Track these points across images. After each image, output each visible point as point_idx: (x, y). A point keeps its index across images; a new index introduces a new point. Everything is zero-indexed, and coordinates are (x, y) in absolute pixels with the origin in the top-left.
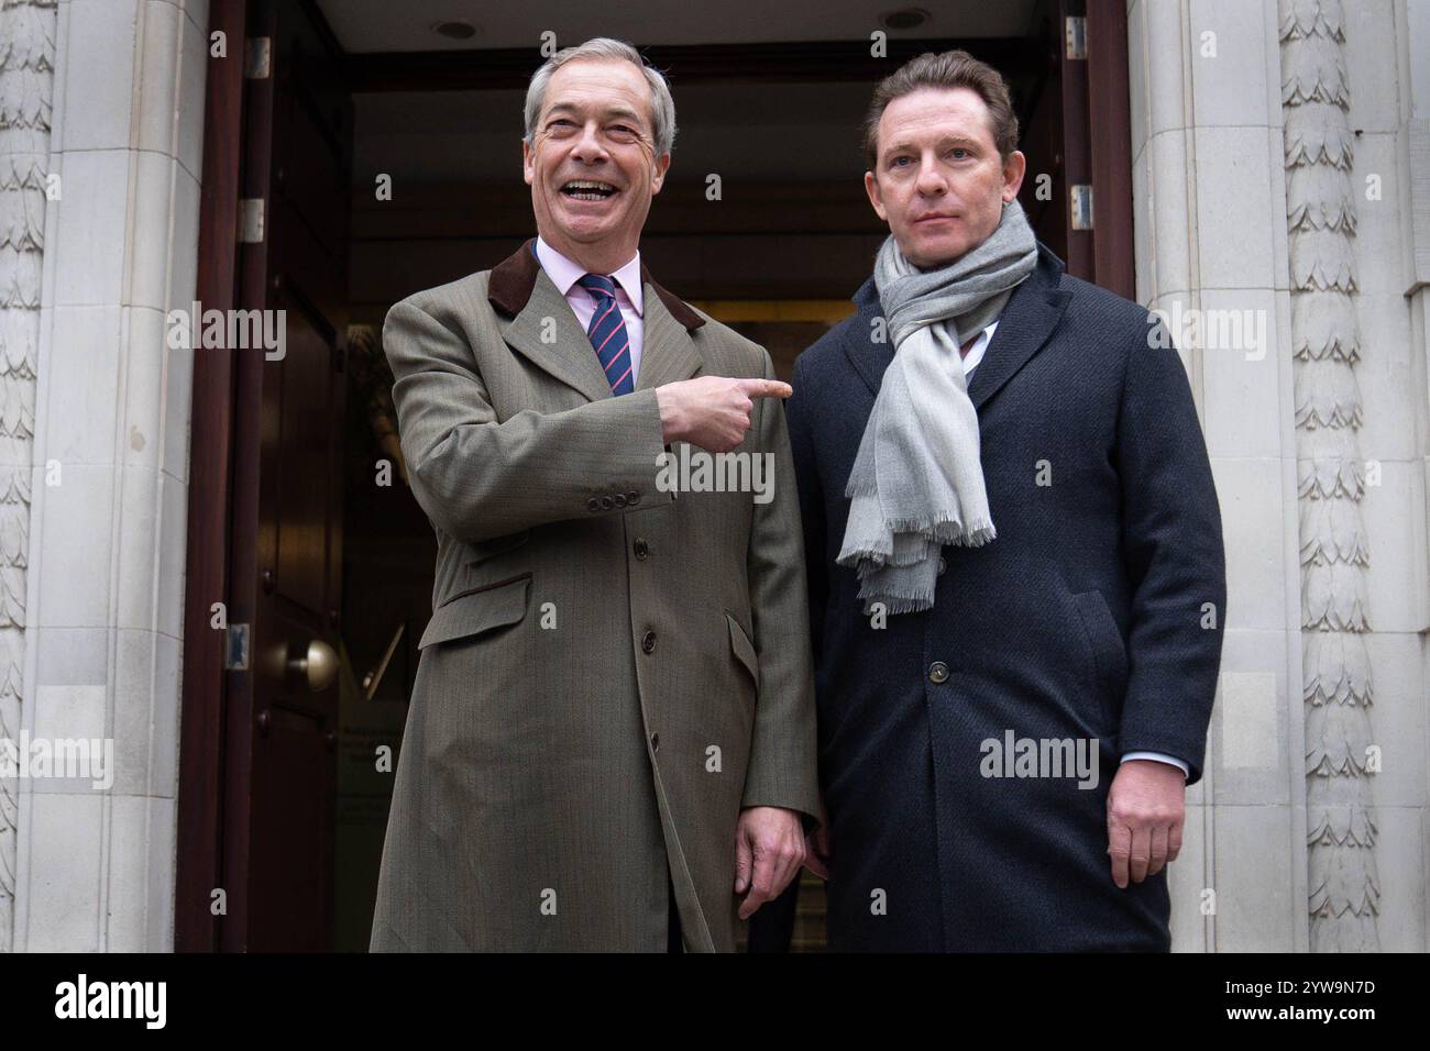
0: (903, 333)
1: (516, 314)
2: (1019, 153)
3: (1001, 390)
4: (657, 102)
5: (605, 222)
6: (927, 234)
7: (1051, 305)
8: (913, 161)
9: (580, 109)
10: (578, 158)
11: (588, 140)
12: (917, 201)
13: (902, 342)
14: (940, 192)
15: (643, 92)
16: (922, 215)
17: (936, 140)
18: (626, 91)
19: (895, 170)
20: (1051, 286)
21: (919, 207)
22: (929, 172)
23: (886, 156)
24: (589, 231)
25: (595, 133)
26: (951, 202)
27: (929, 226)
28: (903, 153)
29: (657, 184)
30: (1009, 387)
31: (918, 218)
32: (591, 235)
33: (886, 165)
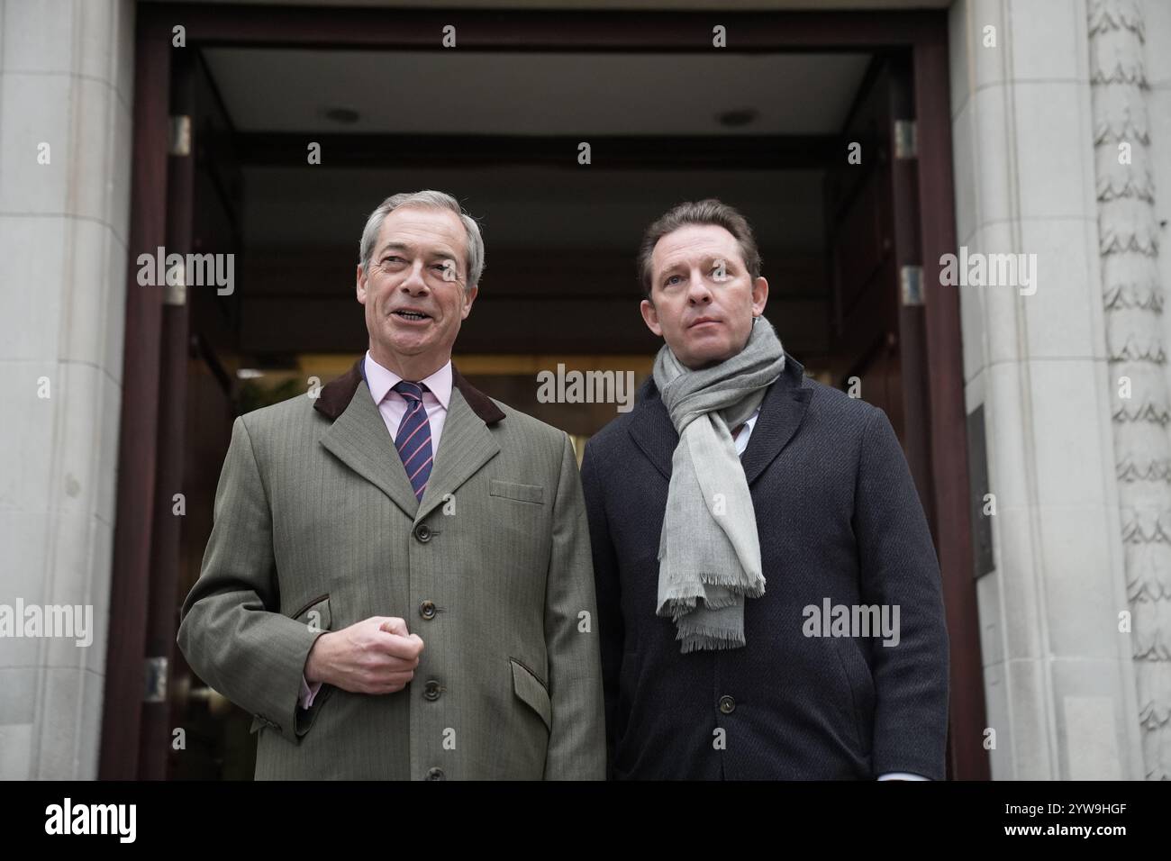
0: (685, 420)
1: (336, 418)
2: (762, 278)
3: (765, 471)
4: (472, 245)
5: (425, 338)
6: (698, 336)
7: (798, 401)
8: (683, 280)
9: (411, 249)
10: (406, 291)
11: (414, 276)
12: (689, 310)
13: (684, 428)
14: (706, 300)
15: (462, 237)
16: (693, 320)
17: (700, 260)
18: (448, 236)
19: (668, 288)
20: (795, 387)
21: (689, 314)
22: (698, 285)
23: (661, 278)
24: (411, 345)
25: (422, 270)
26: (714, 309)
27: (701, 329)
28: (674, 274)
29: (465, 311)
30: (770, 469)
31: (691, 323)
32: (413, 348)
33: (660, 285)
